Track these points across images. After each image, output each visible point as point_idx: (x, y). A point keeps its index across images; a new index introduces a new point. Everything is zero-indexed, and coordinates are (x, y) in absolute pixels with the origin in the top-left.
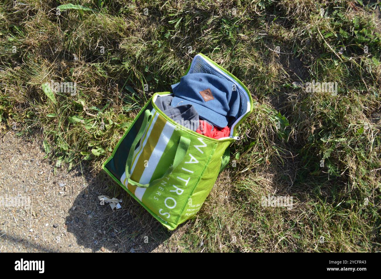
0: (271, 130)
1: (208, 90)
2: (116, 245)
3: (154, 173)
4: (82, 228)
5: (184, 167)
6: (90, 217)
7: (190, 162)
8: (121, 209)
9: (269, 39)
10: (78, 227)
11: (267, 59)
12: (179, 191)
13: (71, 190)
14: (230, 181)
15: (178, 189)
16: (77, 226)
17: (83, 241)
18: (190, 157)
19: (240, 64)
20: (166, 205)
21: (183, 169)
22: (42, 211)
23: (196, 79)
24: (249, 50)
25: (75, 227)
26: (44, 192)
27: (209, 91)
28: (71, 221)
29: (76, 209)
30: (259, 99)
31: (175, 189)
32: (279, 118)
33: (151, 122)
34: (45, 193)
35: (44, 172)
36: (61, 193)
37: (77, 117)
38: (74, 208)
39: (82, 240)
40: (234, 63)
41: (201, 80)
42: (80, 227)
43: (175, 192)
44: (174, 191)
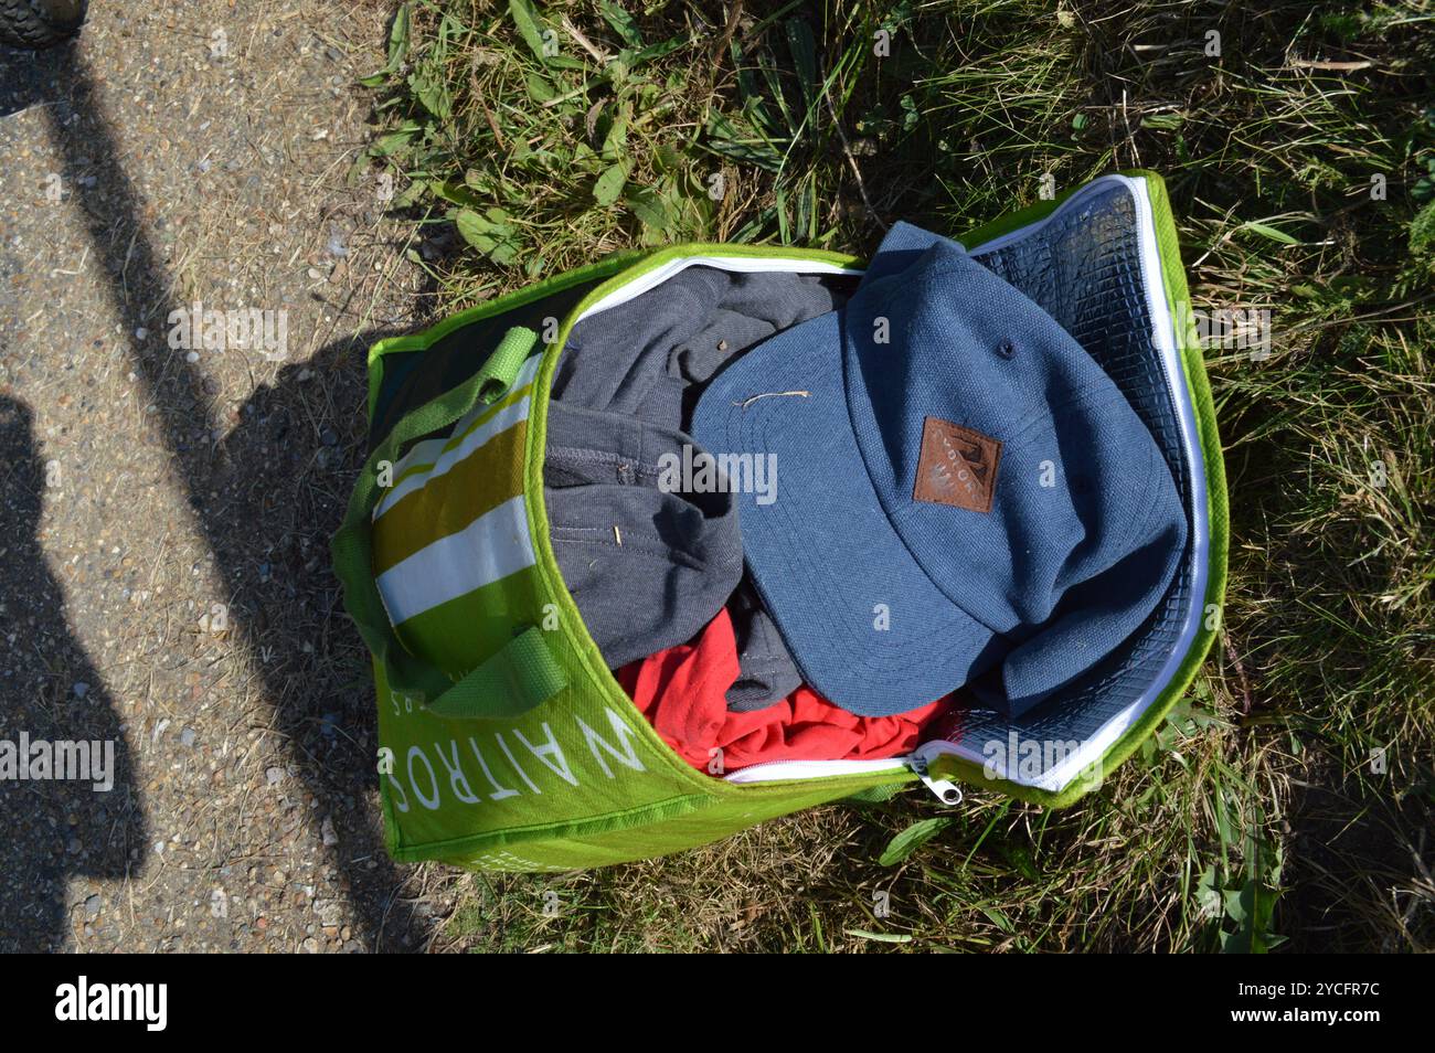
0: (1153, 920)
1: (985, 445)
2: (308, 648)
4: (270, 475)
5: (504, 739)
6: (321, 456)
7: (539, 753)
10: (263, 455)
12: (461, 788)
13: (346, 297)
14: (815, 874)
15: (460, 776)
16: (265, 451)
17: (240, 526)
19: (1328, 443)
20: (409, 767)
21: (499, 739)
22: (218, 290)
23: (981, 324)
25: (256, 448)
26: (273, 222)
27: (990, 455)
28: (263, 415)
29: (308, 383)
30: (1256, 717)
32: (1248, 921)
34: (271, 230)
35: (331, 138)
36: (312, 273)
38: (304, 375)
39: (240, 516)
40: (1301, 406)
41: (1003, 352)
42: (267, 465)
43: (448, 774)
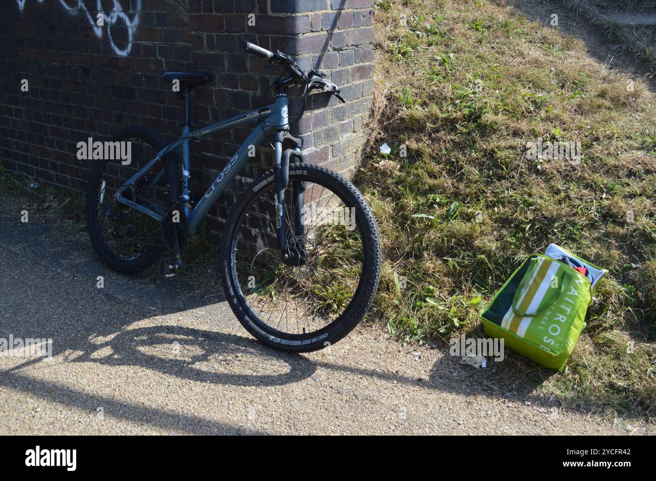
3: (540, 304)
4: (448, 382)
5: (567, 297)
6: (454, 374)
7: (572, 293)
8: (485, 368)
9: (607, 235)
11: (608, 248)
12: (563, 319)
13: (427, 358)
15: (561, 316)
17: (453, 390)
18: (571, 289)
20: (551, 332)
21: (566, 299)
24: (592, 242)
25: (441, 381)
31: (559, 317)
33: (537, 265)
37: (430, 299)
39: (451, 389)
43: (559, 320)
44: (557, 319)
